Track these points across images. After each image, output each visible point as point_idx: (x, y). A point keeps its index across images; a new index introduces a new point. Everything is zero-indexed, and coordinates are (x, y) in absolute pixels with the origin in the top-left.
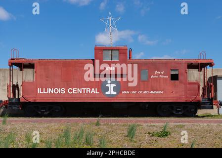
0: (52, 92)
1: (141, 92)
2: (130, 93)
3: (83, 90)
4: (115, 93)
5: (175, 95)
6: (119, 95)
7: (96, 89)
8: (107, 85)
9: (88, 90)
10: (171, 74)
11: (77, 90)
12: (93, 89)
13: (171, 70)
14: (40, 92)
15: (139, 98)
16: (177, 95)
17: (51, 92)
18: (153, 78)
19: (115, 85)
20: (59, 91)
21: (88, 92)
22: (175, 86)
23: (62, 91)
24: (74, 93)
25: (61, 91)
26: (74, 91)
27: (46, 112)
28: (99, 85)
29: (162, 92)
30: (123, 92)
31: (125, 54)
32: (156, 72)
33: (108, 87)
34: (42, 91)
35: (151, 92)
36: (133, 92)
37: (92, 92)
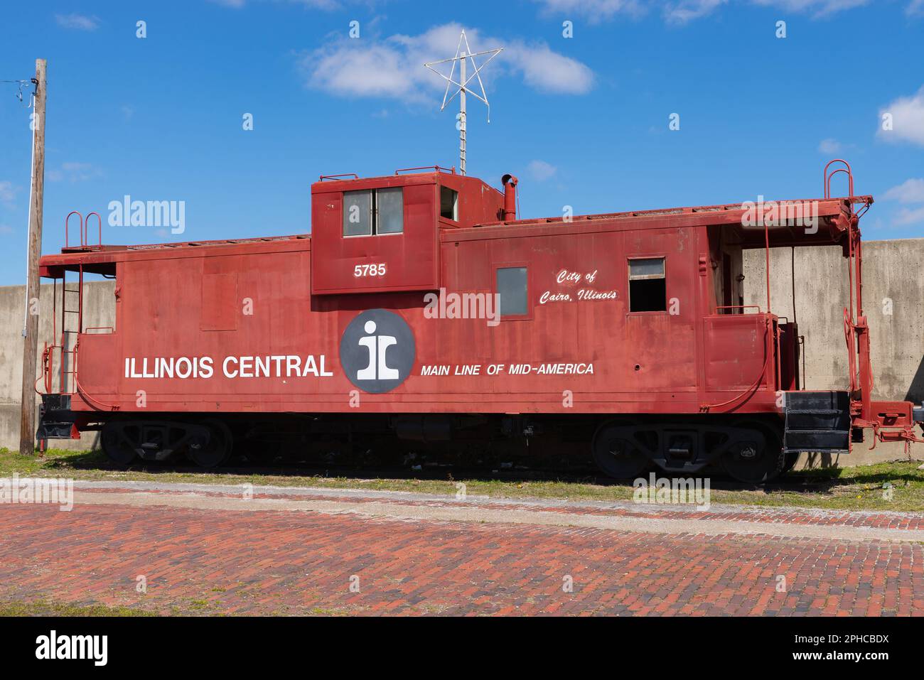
0: (171, 375)
1: (498, 369)
2: (452, 372)
3: (273, 364)
4: (393, 374)
5: (649, 383)
6: (411, 384)
7: (322, 357)
8: (363, 341)
9: (294, 362)
10: (632, 282)
11: (253, 362)
12: (311, 358)
13: (634, 263)
14: (133, 375)
15: (493, 398)
16: (662, 381)
17: (166, 374)
18: (549, 303)
19: (392, 340)
20: (192, 368)
21: (293, 371)
22: (651, 333)
23: (201, 368)
24: (243, 375)
25: (199, 368)
26: (242, 366)
28: (331, 343)
29: (590, 369)
30: (426, 371)
32: (562, 277)
33: (365, 350)
34: (139, 369)
35: (542, 369)
36: (466, 369)
37: (307, 370)
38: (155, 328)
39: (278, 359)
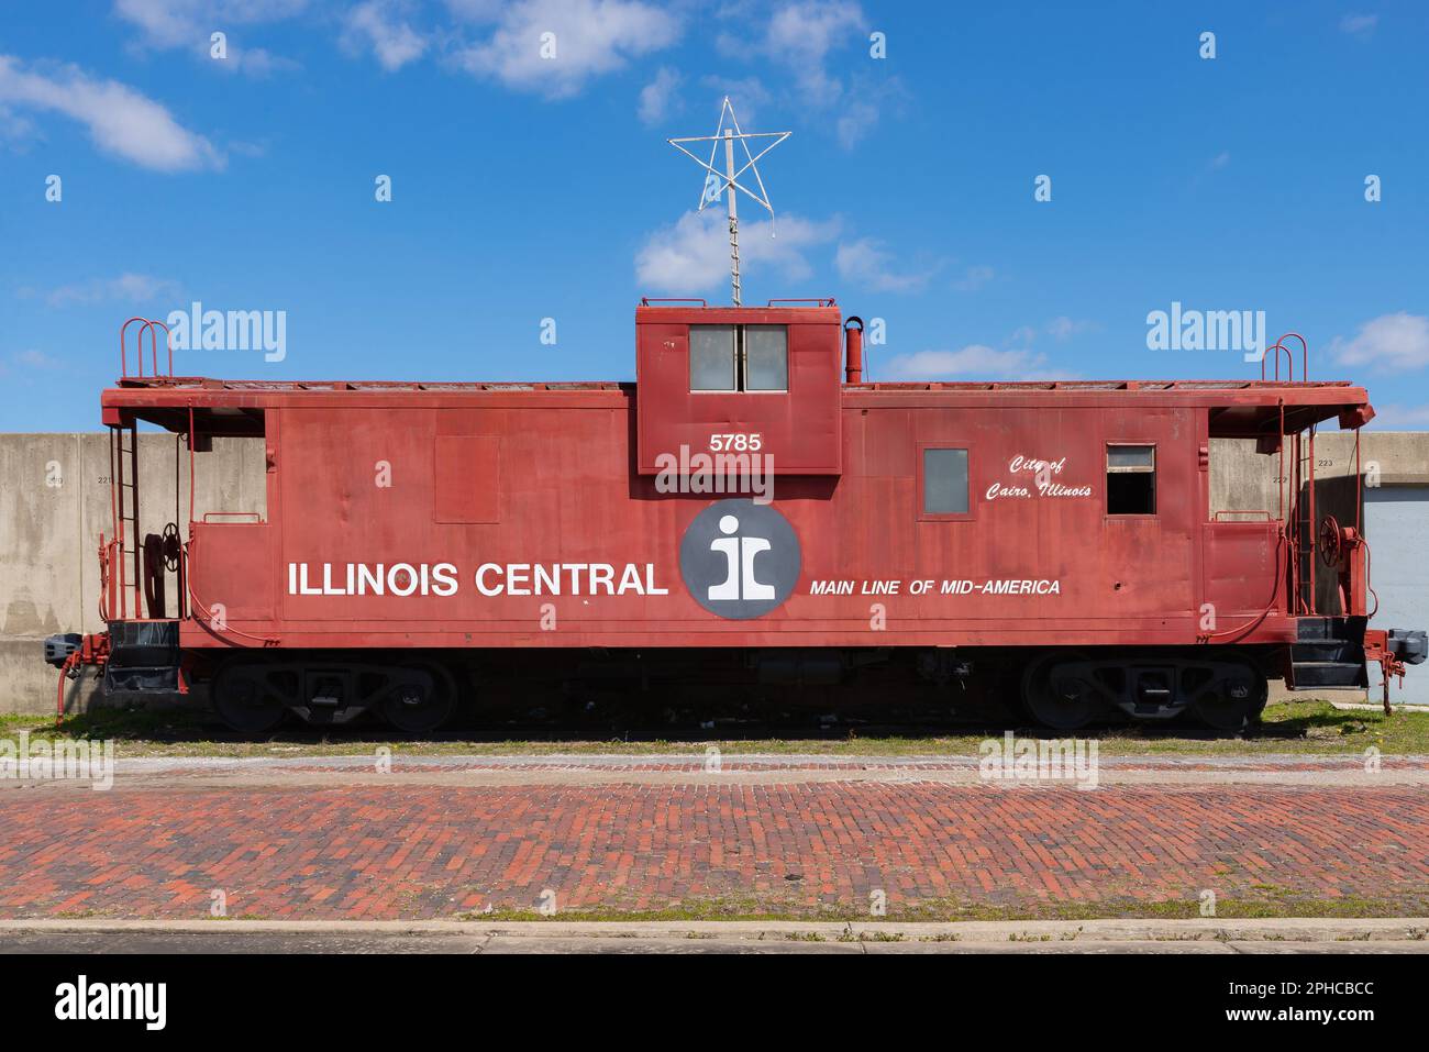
0: (379, 589)
1: (926, 586)
2: (857, 590)
3: (566, 577)
4: (767, 592)
5: (1133, 605)
6: (795, 606)
7: (650, 568)
8: (717, 545)
9: (601, 573)
10: (1111, 476)
11: (531, 573)
12: (631, 568)
13: (1114, 450)
14: (304, 590)
15: (918, 626)
16: (1150, 603)
17: (369, 589)
18: (999, 499)
19: (764, 545)
20: (419, 579)
21: (602, 587)
22: (1136, 542)
23: (438, 580)
24: (512, 591)
25: (432, 581)
26: (511, 579)
27: (341, 706)
28: (664, 546)
29: (1055, 587)
30: (817, 588)
31: (828, 349)
32: (1017, 464)
33: (721, 558)
34: (316, 580)
35: (989, 587)
36: (878, 586)
37: (624, 585)
38: (345, 516)
39: (575, 568)
